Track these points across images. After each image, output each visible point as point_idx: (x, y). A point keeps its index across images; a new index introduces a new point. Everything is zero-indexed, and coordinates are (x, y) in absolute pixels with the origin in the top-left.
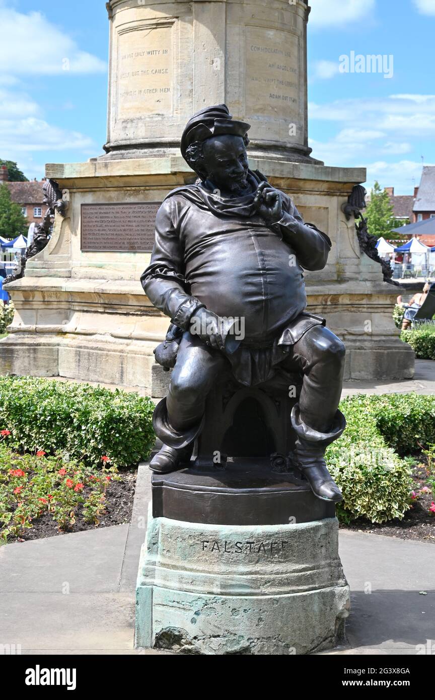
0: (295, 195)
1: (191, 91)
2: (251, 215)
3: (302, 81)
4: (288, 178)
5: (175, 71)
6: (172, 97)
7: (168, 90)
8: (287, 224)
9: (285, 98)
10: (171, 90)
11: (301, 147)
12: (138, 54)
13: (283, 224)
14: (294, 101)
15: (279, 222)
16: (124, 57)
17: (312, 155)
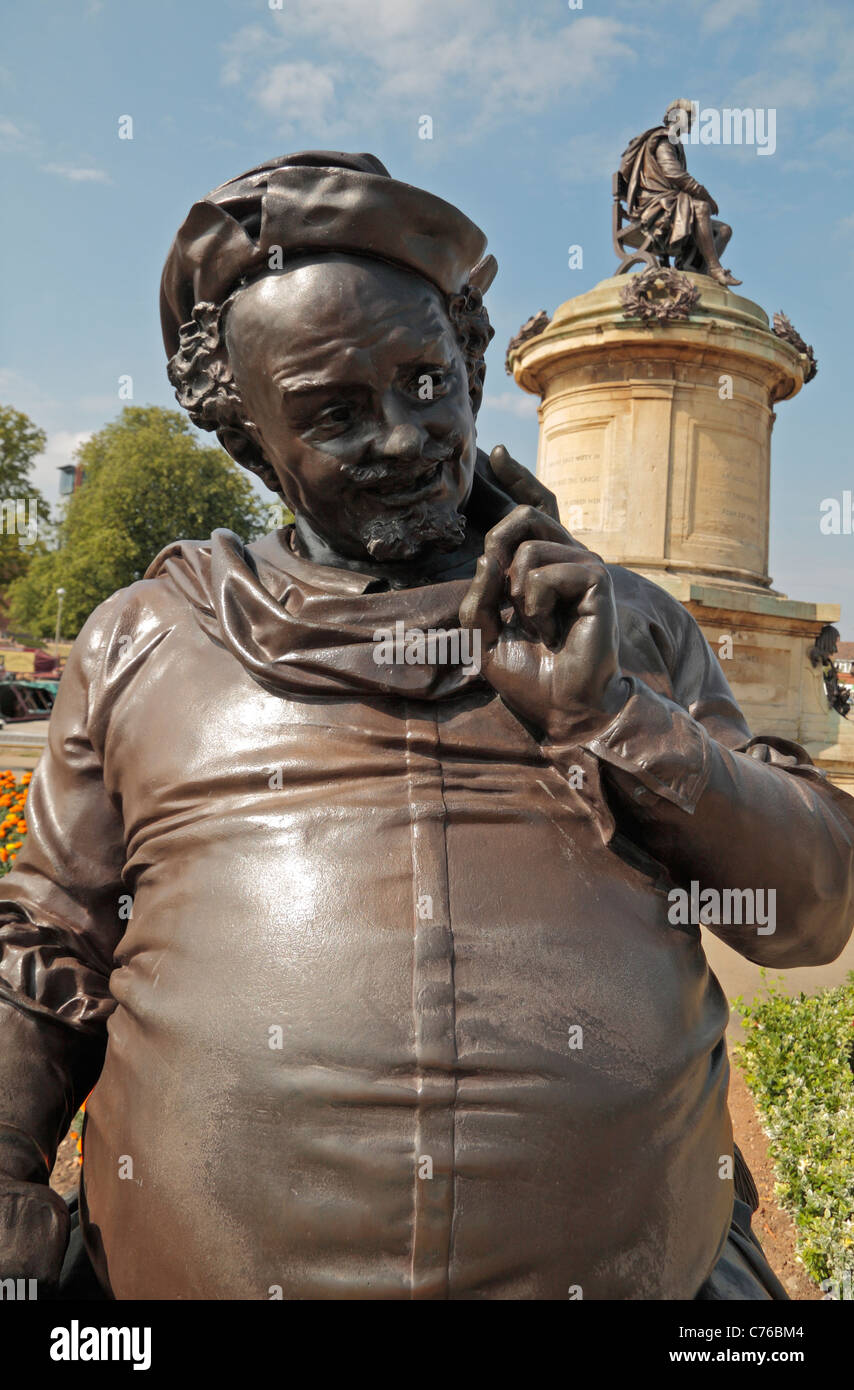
0: (750, 633)
1: (625, 502)
2: (442, 690)
3: (764, 497)
4: (742, 612)
5: (607, 479)
6: (603, 508)
7: (599, 501)
8: (642, 762)
9: (743, 516)
10: (602, 501)
11: (760, 576)
12: (566, 461)
13: (620, 758)
14: (753, 520)
15: (593, 745)
16: (551, 465)
17: (772, 586)
